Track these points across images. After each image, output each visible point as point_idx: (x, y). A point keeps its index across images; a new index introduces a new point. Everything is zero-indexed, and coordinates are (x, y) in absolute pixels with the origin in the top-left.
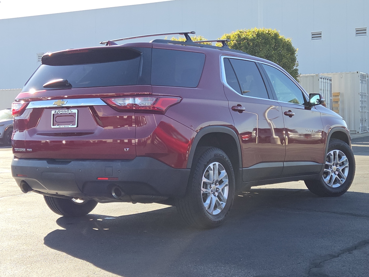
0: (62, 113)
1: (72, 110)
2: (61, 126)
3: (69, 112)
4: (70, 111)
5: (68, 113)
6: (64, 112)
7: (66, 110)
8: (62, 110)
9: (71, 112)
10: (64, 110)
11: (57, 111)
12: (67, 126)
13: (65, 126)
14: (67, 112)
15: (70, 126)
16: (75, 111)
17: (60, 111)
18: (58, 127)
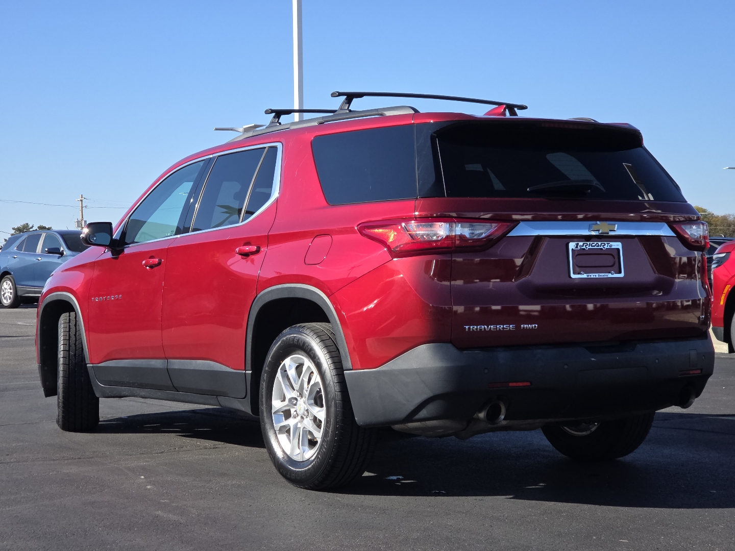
0: (590, 247)
1: (611, 243)
2: (593, 276)
3: (606, 247)
4: (607, 245)
5: (604, 248)
6: (596, 247)
7: (600, 243)
8: (591, 243)
9: (609, 247)
10: (595, 243)
11: (581, 244)
12: (604, 274)
13: (600, 274)
14: (602, 247)
15: (610, 275)
16: (617, 245)
17: (587, 244)
18: (585, 276)
